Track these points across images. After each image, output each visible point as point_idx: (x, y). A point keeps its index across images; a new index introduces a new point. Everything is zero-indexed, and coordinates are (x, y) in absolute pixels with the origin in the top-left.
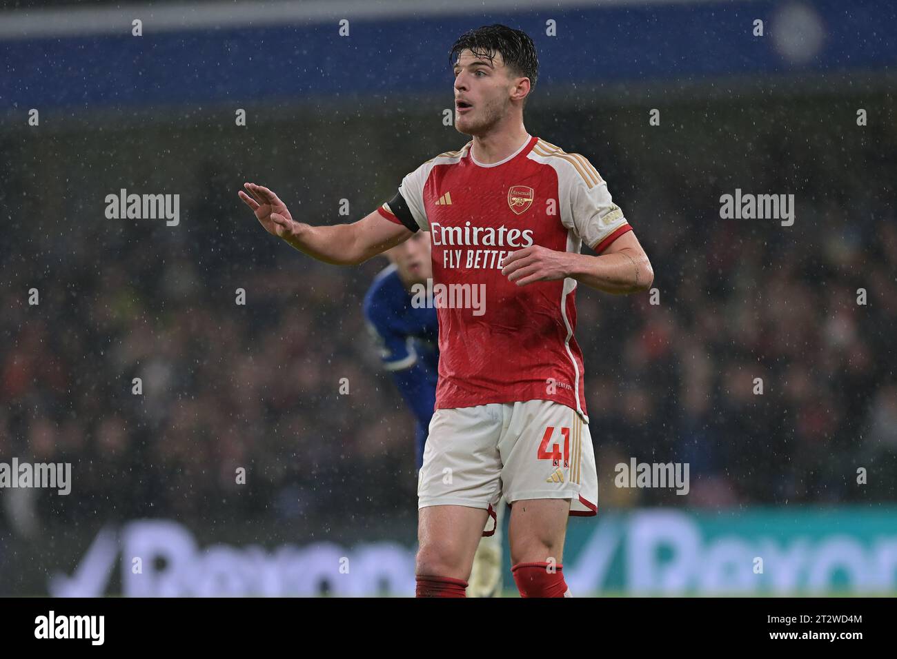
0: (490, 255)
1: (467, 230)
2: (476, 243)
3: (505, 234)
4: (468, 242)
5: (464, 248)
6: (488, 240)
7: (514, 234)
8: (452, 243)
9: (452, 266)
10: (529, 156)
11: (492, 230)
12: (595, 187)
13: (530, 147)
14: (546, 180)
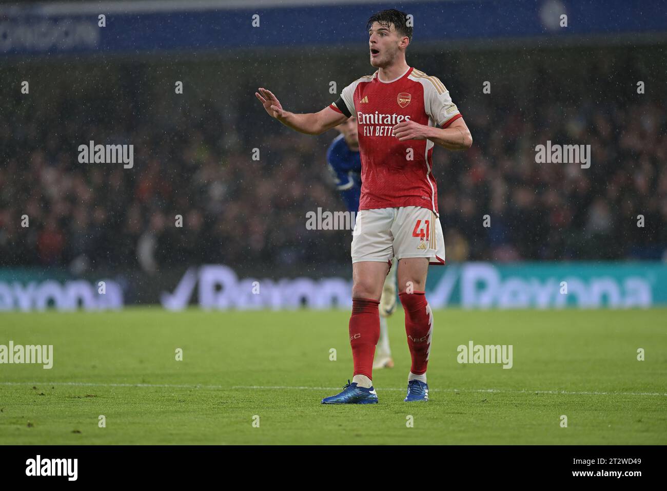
0: (388, 129)
1: (376, 116)
2: (381, 122)
3: (396, 118)
4: (376, 122)
5: (375, 125)
6: (387, 121)
7: (401, 118)
8: (368, 122)
9: (368, 135)
10: (409, 78)
11: (389, 115)
12: (443, 94)
13: (409, 73)
14: (417, 89)
